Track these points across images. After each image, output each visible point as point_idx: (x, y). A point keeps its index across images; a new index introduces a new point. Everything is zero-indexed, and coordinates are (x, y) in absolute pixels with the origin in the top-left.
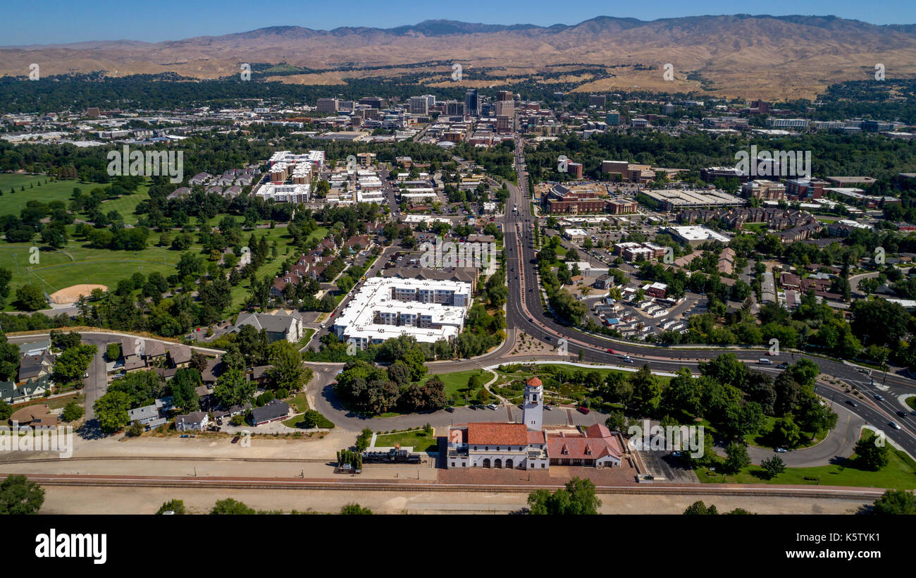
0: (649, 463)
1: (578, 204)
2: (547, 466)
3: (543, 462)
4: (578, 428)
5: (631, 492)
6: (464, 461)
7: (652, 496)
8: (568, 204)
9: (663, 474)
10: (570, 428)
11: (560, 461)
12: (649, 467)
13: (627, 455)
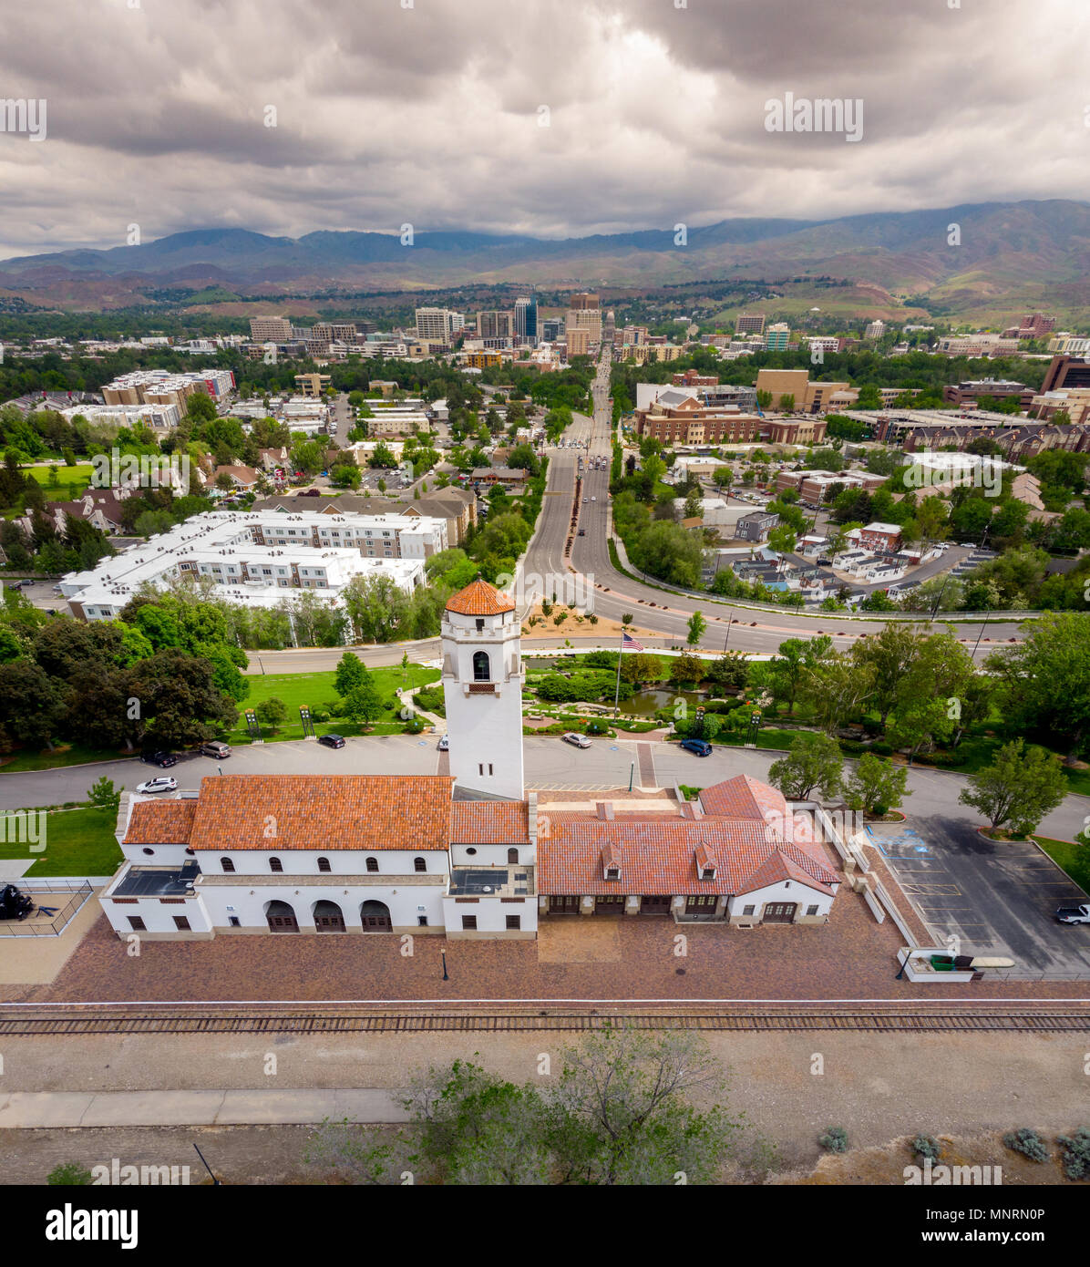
0: (936, 902)
1: (707, 424)
2: (530, 924)
3: (513, 909)
4: (671, 794)
5: (881, 1023)
6: (179, 910)
7: (977, 1037)
8: (686, 424)
9: (998, 943)
10: (641, 796)
11: (588, 904)
12: (938, 917)
13: (851, 879)
